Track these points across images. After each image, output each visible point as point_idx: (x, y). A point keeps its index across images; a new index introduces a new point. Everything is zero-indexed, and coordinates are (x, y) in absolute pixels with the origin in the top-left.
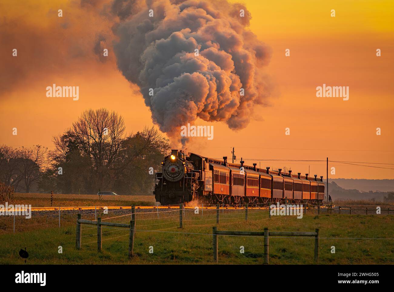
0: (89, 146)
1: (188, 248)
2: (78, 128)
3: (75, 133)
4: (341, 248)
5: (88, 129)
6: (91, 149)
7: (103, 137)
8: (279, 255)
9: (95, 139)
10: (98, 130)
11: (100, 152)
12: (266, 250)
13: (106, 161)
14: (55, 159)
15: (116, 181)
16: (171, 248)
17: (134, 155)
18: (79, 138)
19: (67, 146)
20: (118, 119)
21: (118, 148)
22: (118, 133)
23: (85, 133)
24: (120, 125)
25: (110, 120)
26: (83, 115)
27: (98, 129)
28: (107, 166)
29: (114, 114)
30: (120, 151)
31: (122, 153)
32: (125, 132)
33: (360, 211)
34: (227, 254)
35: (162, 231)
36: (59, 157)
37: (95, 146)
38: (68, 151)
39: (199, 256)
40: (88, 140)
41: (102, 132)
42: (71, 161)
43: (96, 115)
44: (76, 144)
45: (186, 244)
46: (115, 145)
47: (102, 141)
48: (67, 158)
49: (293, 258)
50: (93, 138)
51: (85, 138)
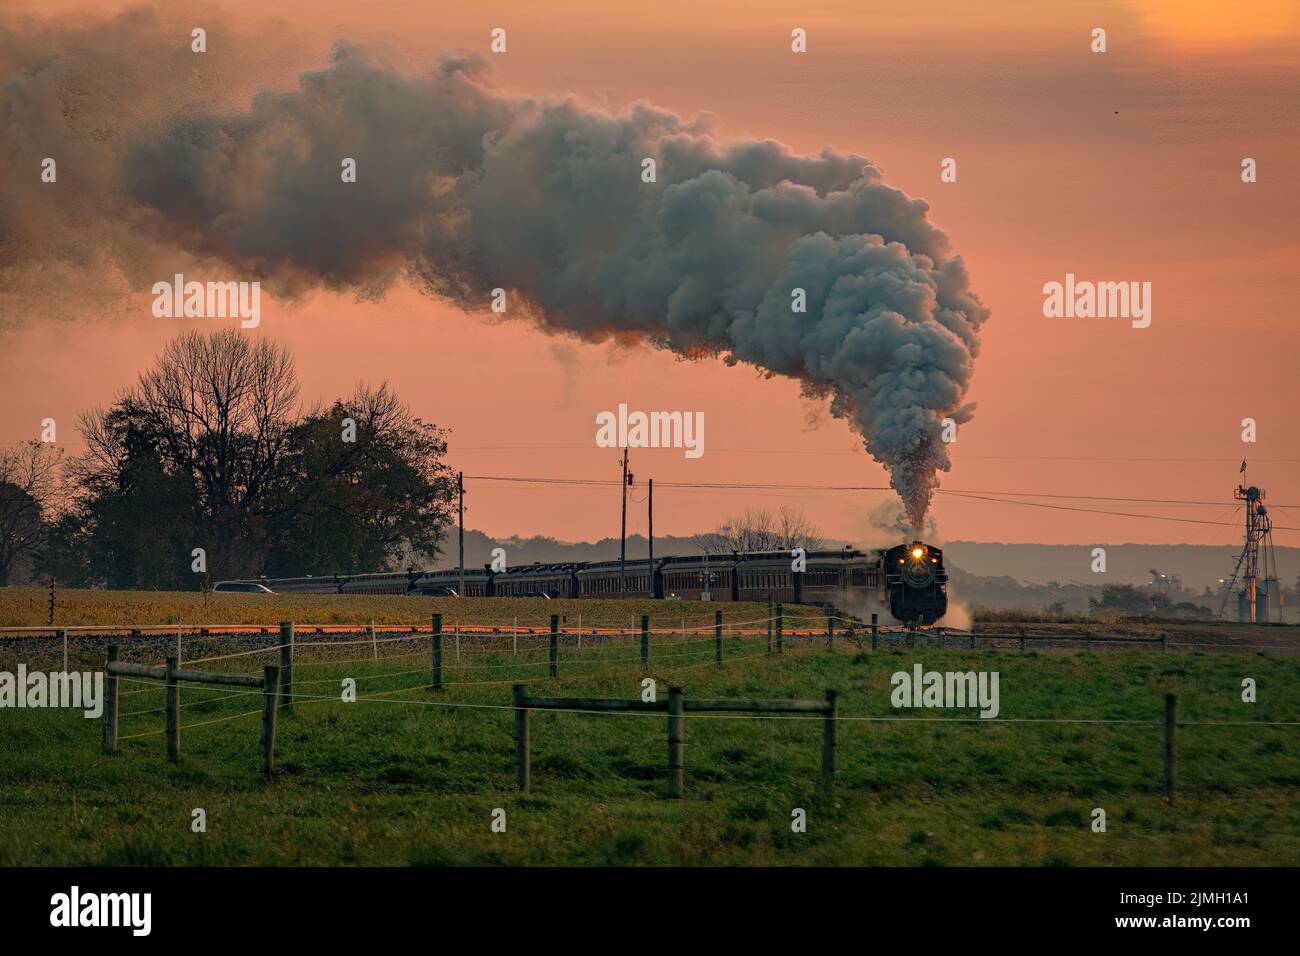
0: (189, 443)
1: (445, 748)
2: (154, 389)
3: (148, 403)
4: (910, 750)
5: (187, 391)
6: (194, 451)
7: (231, 415)
8: (721, 769)
9: (206, 424)
10: (217, 395)
11: (222, 462)
12: (674, 755)
13: (240, 488)
14: (86, 483)
15: (271, 550)
16: (391, 748)
17: (326, 472)
18: (159, 418)
19: (122, 444)
20: (278, 363)
21: (277, 449)
22: (278, 405)
23: (176, 403)
24: (284, 379)
25: (252, 366)
26: (171, 349)
27: (216, 390)
28: (243, 504)
29: (265, 348)
30: (282, 459)
31: (289, 465)
32: (297, 402)
33: (1008, 641)
34: (560, 767)
35: (378, 697)
36: (99, 478)
37: (209, 445)
38: (125, 458)
39: (476, 774)
40: (185, 425)
41: (228, 401)
42: (133, 487)
43: (209, 348)
44: (151, 437)
45: (441, 739)
46: (268, 442)
47: (229, 430)
48: (122, 479)
49: (763, 781)
50: (201, 418)
51: (176, 421)
